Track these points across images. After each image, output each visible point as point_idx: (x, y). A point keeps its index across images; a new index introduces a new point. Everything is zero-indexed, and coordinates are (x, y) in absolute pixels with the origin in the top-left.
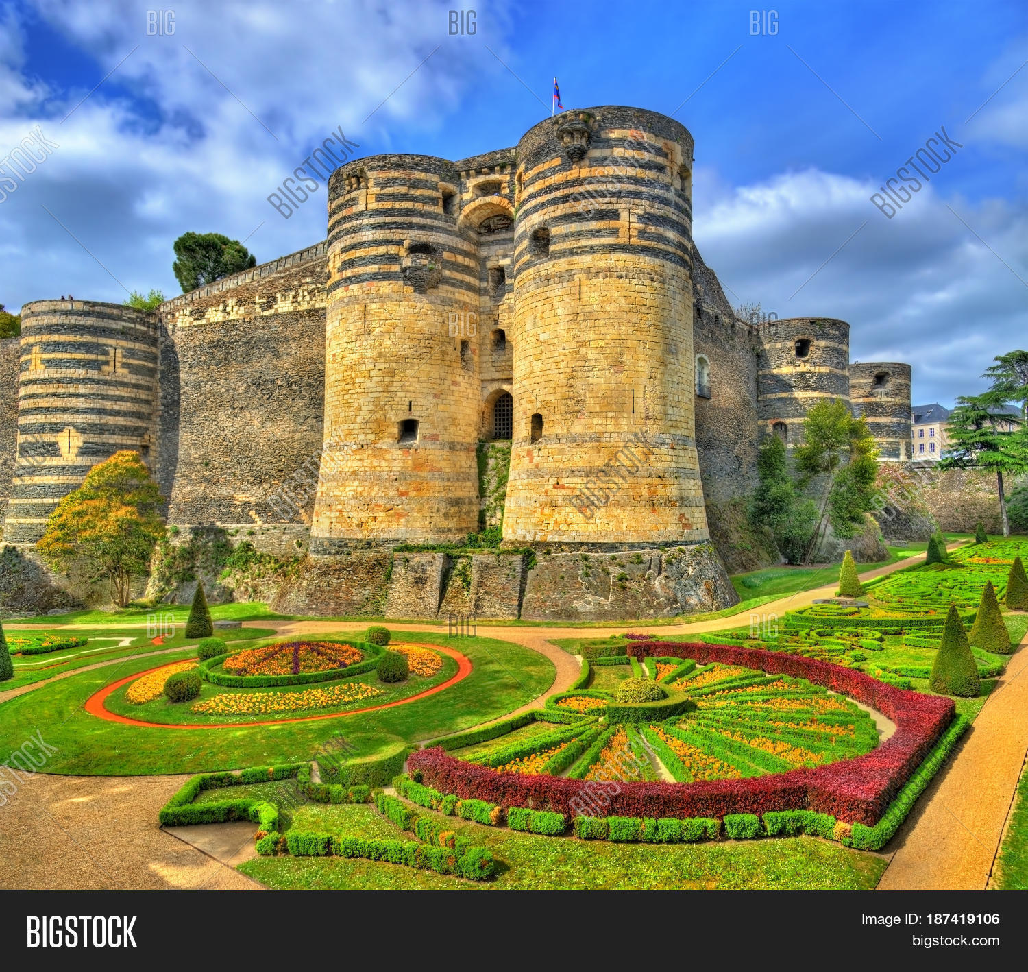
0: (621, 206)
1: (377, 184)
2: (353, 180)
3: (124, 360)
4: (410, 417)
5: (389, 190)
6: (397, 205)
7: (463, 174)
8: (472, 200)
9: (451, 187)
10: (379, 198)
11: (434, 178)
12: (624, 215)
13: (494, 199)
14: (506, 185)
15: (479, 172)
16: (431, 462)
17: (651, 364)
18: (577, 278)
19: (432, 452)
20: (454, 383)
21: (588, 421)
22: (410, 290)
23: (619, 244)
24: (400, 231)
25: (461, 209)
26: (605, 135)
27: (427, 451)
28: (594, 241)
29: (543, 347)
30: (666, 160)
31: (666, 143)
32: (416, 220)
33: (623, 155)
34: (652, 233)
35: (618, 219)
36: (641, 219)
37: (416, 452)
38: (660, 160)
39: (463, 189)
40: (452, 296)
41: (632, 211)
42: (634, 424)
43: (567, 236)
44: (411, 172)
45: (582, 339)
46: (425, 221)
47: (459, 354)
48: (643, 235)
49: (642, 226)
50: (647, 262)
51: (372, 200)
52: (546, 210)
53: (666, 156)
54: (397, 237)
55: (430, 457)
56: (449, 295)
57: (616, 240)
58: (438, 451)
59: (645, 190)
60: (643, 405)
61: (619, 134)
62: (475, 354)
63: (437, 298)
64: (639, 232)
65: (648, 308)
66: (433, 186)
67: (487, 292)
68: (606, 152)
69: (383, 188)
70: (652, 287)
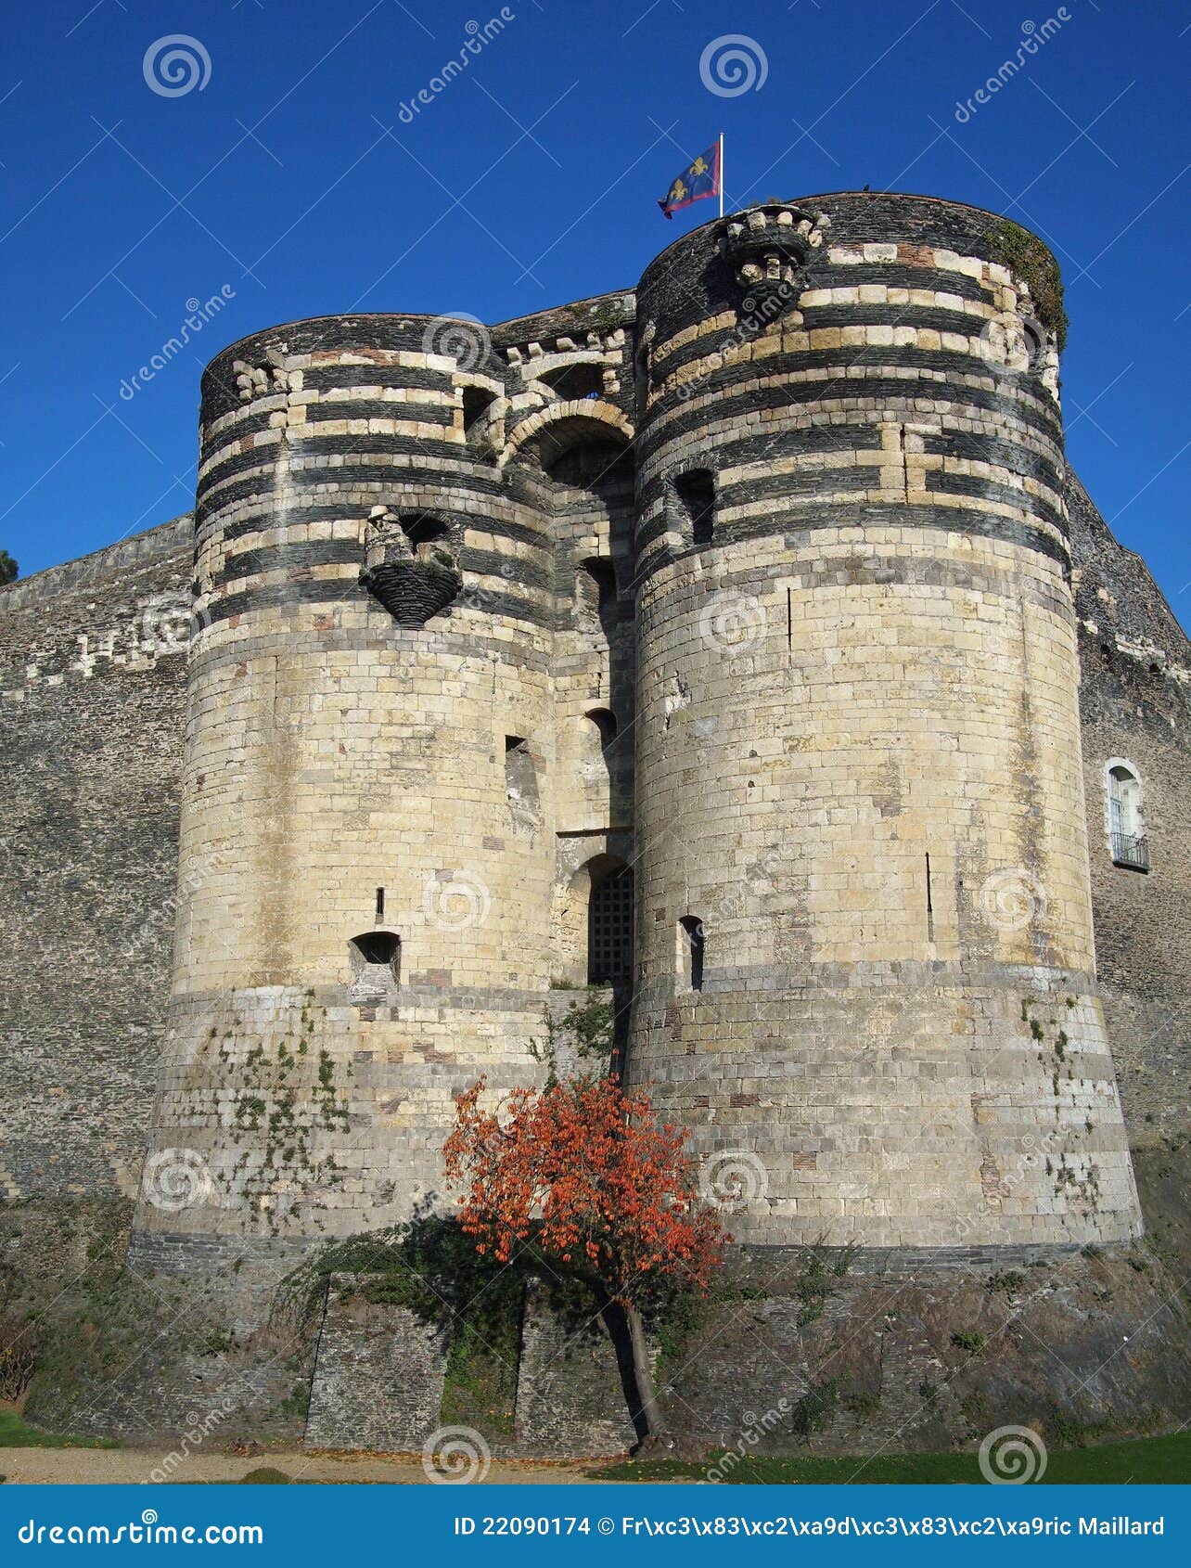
0: (887, 416)
1: (316, 379)
4: (379, 929)
5: (337, 395)
6: (357, 427)
7: (513, 351)
8: (535, 408)
9: (481, 381)
10: (316, 413)
11: (442, 363)
12: (891, 436)
13: (588, 407)
14: (612, 374)
15: (550, 347)
16: (431, 1040)
17: (973, 790)
18: (781, 585)
19: (433, 1014)
20: (492, 844)
21: (818, 935)
22: (383, 620)
23: (882, 505)
24: (363, 486)
25: (509, 430)
26: (839, 256)
27: (420, 1014)
28: (819, 499)
29: (702, 753)
30: (987, 307)
31: (986, 269)
32: (401, 460)
33: (883, 300)
34: (964, 477)
35: (878, 446)
36: (933, 445)
37: (394, 1016)
38: (974, 309)
39: (515, 385)
40: (486, 634)
41: (910, 426)
42: (931, 940)
43: (759, 488)
44: (388, 355)
45: (796, 731)
46: (421, 462)
47: (501, 770)
48: (937, 480)
49: (935, 460)
50: (953, 544)
51: (297, 417)
52: (704, 430)
53: (987, 298)
54: (355, 499)
55: (430, 1029)
56: (478, 631)
57: (874, 496)
58: (448, 1011)
59: (940, 377)
60: (953, 893)
61: (873, 253)
62: (543, 771)
63: (449, 638)
64: (929, 474)
65: (959, 655)
66: (442, 382)
67: (572, 622)
68: (844, 296)
69: (325, 390)
70: (966, 602)
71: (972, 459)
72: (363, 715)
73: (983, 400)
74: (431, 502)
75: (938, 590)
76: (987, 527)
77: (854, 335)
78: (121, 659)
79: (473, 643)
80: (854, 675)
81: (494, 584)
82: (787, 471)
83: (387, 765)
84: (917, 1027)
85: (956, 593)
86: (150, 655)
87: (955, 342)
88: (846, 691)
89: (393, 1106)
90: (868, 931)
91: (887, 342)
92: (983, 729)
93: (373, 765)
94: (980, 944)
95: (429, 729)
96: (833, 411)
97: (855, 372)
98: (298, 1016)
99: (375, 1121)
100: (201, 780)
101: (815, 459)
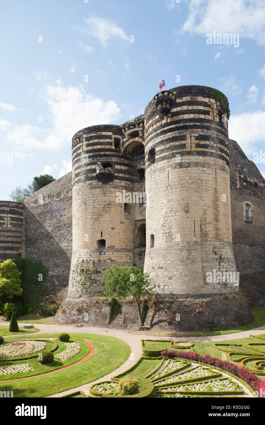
0: (187, 133)
1: (87, 139)
2: (78, 139)
3: (10, 222)
4: (102, 239)
5: (91, 142)
6: (95, 147)
7: (123, 130)
8: (127, 141)
9: (117, 136)
10: (88, 145)
11: (110, 134)
12: (188, 137)
13: (136, 139)
14: (141, 132)
15: (129, 128)
16: (111, 258)
17: (204, 208)
18: (167, 170)
19: (112, 253)
20: (122, 223)
21: (173, 237)
22: (100, 183)
23: (186, 152)
24: (96, 158)
25: (123, 146)
26: (178, 101)
27: (109, 253)
28: (174, 152)
30: (209, 108)
31: (209, 100)
32: (103, 153)
33: (187, 109)
34: (203, 145)
35: (186, 140)
36: (197, 138)
37: (105, 254)
38: (206, 109)
39: (124, 137)
40: (120, 184)
41: (192, 135)
42: (195, 237)
43: (163, 151)
44: (100, 133)
45: (170, 198)
46: (106, 153)
47: (123, 209)
49: (197, 141)
50: (201, 158)
51: (84, 146)
52: (154, 140)
53: (210, 106)
54: (95, 161)
55: (111, 256)
56: (118, 184)
57: (184, 150)
58: (114, 253)
59: (199, 124)
60: (199, 228)
61: (185, 99)
62: (132, 209)
63: (113, 186)
64: (196, 145)
65: (202, 181)
66: (110, 137)
67: (137, 182)
68: (179, 109)
69: (89, 141)
70: (203, 170)
71: (205, 141)
72: (97, 201)
73: (208, 128)
74: (108, 160)
75: (197, 168)
76: (208, 154)
77: (181, 117)
79: (117, 186)
81: (121, 175)
82: (168, 147)
83: (102, 209)
84: (192, 254)
85: (201, 168)
87: (202, 116)
88: (178, 189)
89: (104, 270)
90: (183, 235)
91: (187, 118)
92: (206, 195)
93: (100, 210)
94: (205, 237)
95: (109, 202)
96: (177, 133)
97: (181, 125)
98: (89, 254)
99: (102, 272)
101: (173, 144)
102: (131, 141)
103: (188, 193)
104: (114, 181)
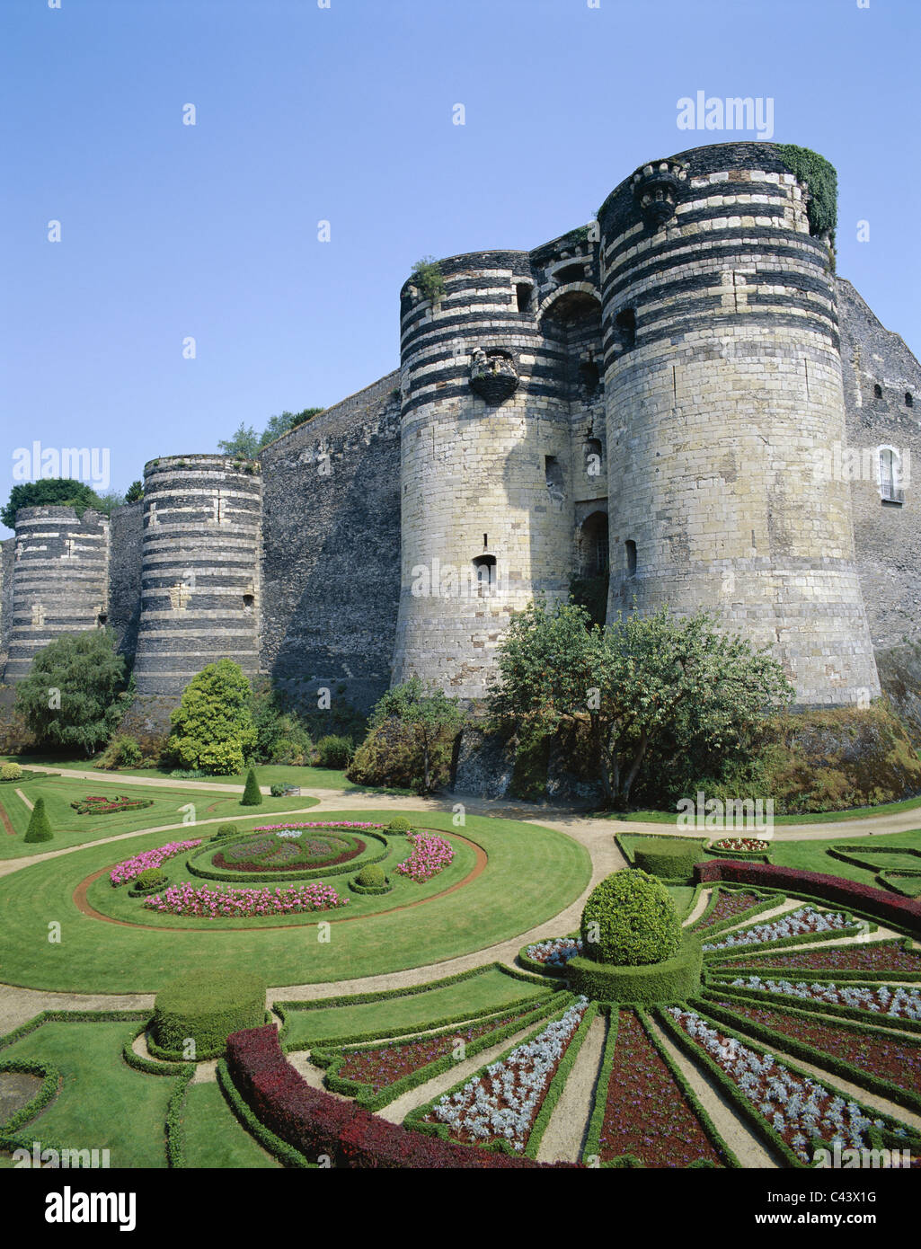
0: (724, 267)
1: (445, 290)
3: (228, 510)
4: (486, 553)
5: (453, 296)
6: (465, 310)
8: (552, 290)
9: (525, 279)
10: (445, 306)
11: (505, 273)
12: (727, 277)
13: (577, 285)
14: (587, 267)
15: (558, 258)
16: (514, 606)
17: (776, 465)
18: (670, 365)
19: (513, 593)
20: (539, 509)
21: (692, 546)
22: (480, 404)
23: (722, 316)
24: (469, 339)
25: (540, 303)
26: (696, 184)
28: (688, 316)
29: (633, 456)
30: (783, 199)
31: (782, 178)
32: (486, 324)
33: (721, 204)
34: (769, 296)
35: (720, 284)
36: (750, 279)
38: (776, 201)
39: (542, 279)
40: (534, 406)
41: (737, 271)
42: (754, 547)
43: (656, 315)
44: (477, 272)
45: (680, 440)
46: (496, 323)
47: (544, 473)
48: (755, 299)
49: (753, 288)
50: (763, 333)
51: (437, 309)
52: (629, 288)
53: (783, 194)
54: (465, 346)
55: (513, 601)
57: (717, 311)
58: (520, 592)
59: (755, 242)
60: (766, 521)
61: (717, 178)
62: (566, 471)
63: (513, 409)
64: (749, 296)
65: (768, 392)
66: (505, 283)
67: (578, 396)
68: (700, 204)
69: (449, 294)
70: (772, 364)
71: (774, 285)
72: (473, 451)
73: (780, 252)
74: (501, 343)
75: (755, 359)
76: (783, 321)
77: (706, 225)
78: (382, 435)
79: (526, 411)
80: (709, 408)
81: (537, 381)
82: (671, 304)
83: (486, 474)
84: (746, 592)
85: (765, 359)
86: (394, 432)
87: (764, 221)
88: (705, 417)
89: (494, 638)
90: (720, 542)
91: (723, 226)
92: (782, 431)
93: (479, 475)
94: (782, 547)
95: (506, 455)
96: (694, 269)
97: (706, 245)
99: (486, 645)
100: (406, 488)
101: (685, 296)
102: (562, 290)
103: (731, 426)
104: (517, 396)
